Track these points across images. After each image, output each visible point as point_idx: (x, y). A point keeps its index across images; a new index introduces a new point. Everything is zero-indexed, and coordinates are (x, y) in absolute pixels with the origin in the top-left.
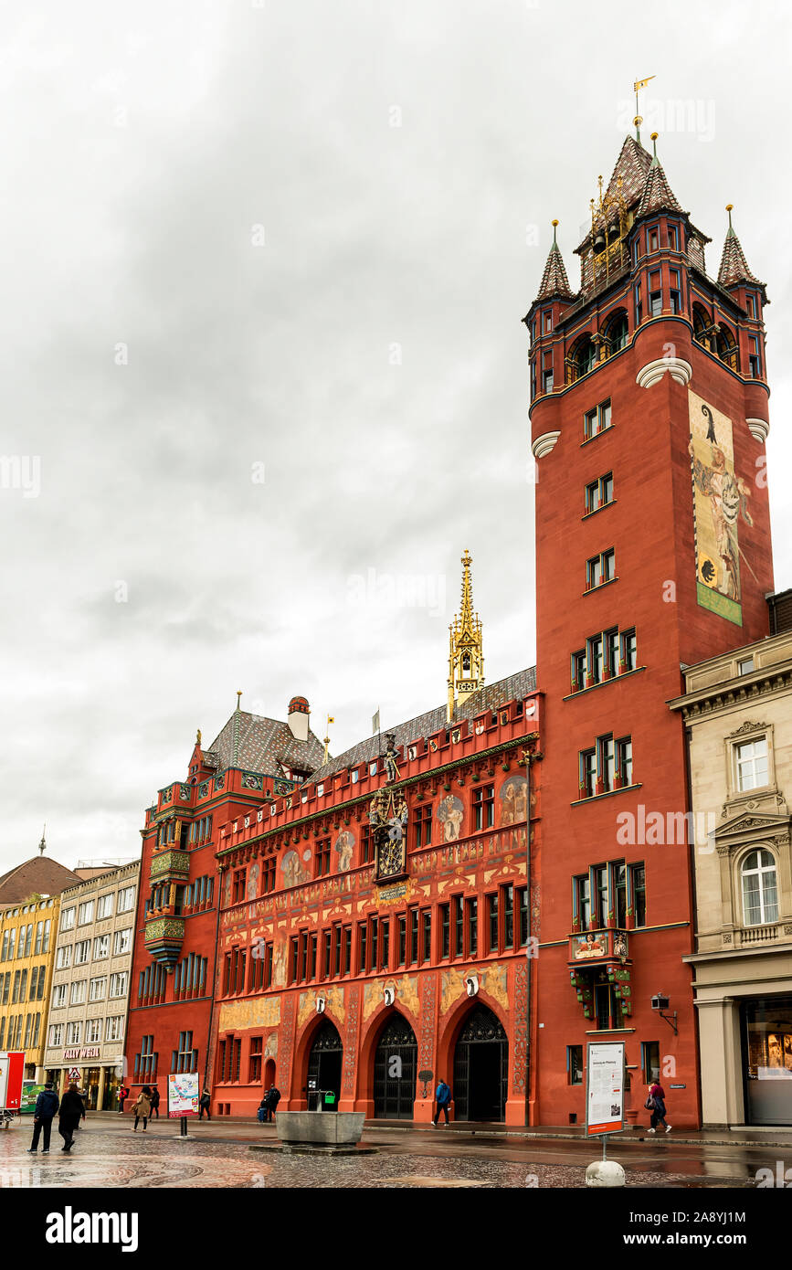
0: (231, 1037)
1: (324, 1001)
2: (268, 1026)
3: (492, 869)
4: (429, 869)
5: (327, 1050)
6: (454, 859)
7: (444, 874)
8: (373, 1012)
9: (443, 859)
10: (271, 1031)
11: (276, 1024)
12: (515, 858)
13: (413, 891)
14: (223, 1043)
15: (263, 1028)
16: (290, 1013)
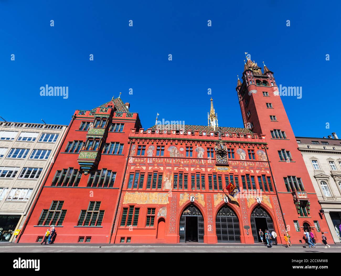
0: (132, 206)
1: (194, 198)
2: (160, 204)
3: (259, 170)
4: (236, 165)
5: (189, 216)
6: (245, 164)
7: (242, 168)
8: (219, 204)
9: (241, 164)
10: (162, 206)
11: (166, 203)
12: (265, 169)
13: (231, 170)
14: (125, 209)
15: (157, 204)
16: (174, 200)
